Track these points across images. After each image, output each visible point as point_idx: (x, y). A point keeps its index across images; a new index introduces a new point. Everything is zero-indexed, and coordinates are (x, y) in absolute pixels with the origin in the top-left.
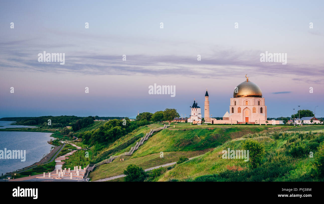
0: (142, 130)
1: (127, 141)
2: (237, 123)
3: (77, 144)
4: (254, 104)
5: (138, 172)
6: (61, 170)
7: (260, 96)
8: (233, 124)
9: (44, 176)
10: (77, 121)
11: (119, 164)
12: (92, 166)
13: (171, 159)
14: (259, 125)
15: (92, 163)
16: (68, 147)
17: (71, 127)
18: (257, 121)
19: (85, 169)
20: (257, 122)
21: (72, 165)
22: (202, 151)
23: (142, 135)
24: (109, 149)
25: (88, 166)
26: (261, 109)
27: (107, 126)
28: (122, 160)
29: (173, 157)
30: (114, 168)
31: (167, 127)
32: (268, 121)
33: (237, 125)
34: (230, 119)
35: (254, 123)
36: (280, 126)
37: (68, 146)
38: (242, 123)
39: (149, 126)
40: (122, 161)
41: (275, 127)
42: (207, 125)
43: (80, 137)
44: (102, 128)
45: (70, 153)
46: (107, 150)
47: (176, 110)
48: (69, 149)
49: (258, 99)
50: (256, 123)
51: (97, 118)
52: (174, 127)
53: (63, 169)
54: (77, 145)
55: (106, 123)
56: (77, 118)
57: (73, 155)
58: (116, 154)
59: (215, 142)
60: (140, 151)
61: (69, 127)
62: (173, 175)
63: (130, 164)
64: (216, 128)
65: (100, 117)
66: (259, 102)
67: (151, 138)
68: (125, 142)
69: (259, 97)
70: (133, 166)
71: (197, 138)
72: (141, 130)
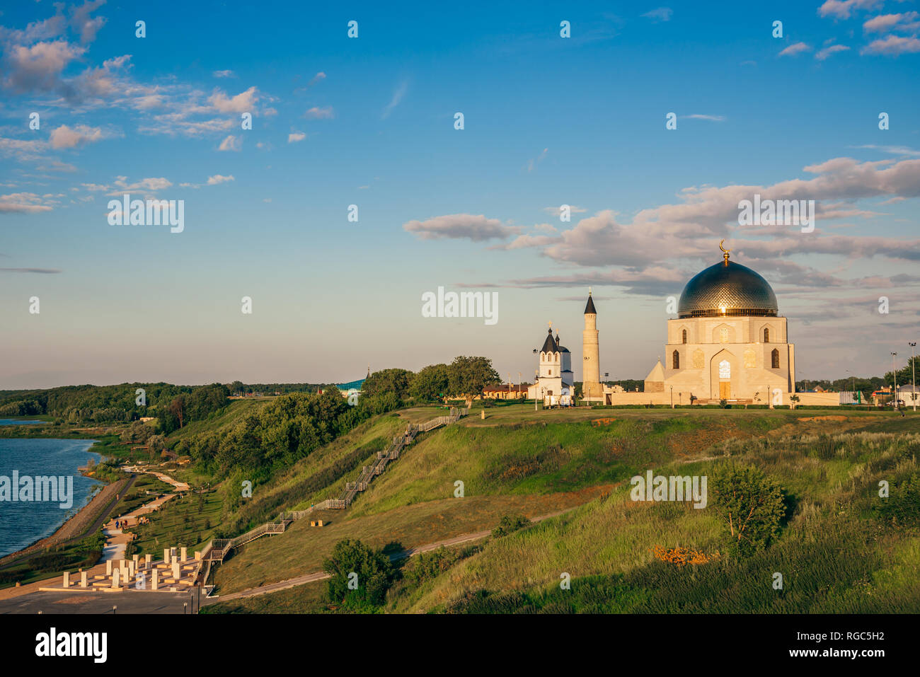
0: (381, 428)
1: (334, 462)
2: (690, 401)
3: (175, 474)
4: (750, 339)
5: (367, 563)
6: (122, 563)
7: (770, 312)
8: (676, 406)
9: (66, 583)
10: (174, 400)
11: (308, 537)
12: (224, 547)
13: (473, 520)
14: (767, 407)
15: (222, 537)
16: (146, 484)
17: (157, 419)
18: (759, 396)
19: (198, 556)
20: (759, 400)
21: (157, 542)
22: (575, 496)
23: (379, 444)
24: (278, 489)
25: (210, 545)
26: (775, 354)
27: (268, 415)
28: (317, 524)
29: (481, 512)
30: (293, 550)
31: (462, 417)
32: (798, 394)
33: (690, 410)
34: (667, 389)
35: (751, 401)
36: (843, 412)
37: (146, 480)
38: (706, 401)
39: (404, 415)
40: (317, 530)
41: (823, 416)
42: (590, 407)
43: (186, 451)
44: (254, 422)
45: (154, 506)
46: (272, 492)
47: (489, 361)
48: (148, 492)
49: (761, 322)
50: (755, 402)
51: (240, 388)
52: (483, 417)
53: (128, 556)
54: (175, 478)
55: (268, 404)
56: (172, 390)
57: (162, 510)
58: (299, 505)
59: (616, 463)
60: (373, 497)
61: (149, 419)
62: (477, 574)
63: (343, 536)
64: (620, 417)
65: (249, 384)
66: (766, 331)
67: (409, 453)
68: (328, 465)
69: (768, 315)
70: (352, 544)
71: (557, 452)
72: (377, 427)
